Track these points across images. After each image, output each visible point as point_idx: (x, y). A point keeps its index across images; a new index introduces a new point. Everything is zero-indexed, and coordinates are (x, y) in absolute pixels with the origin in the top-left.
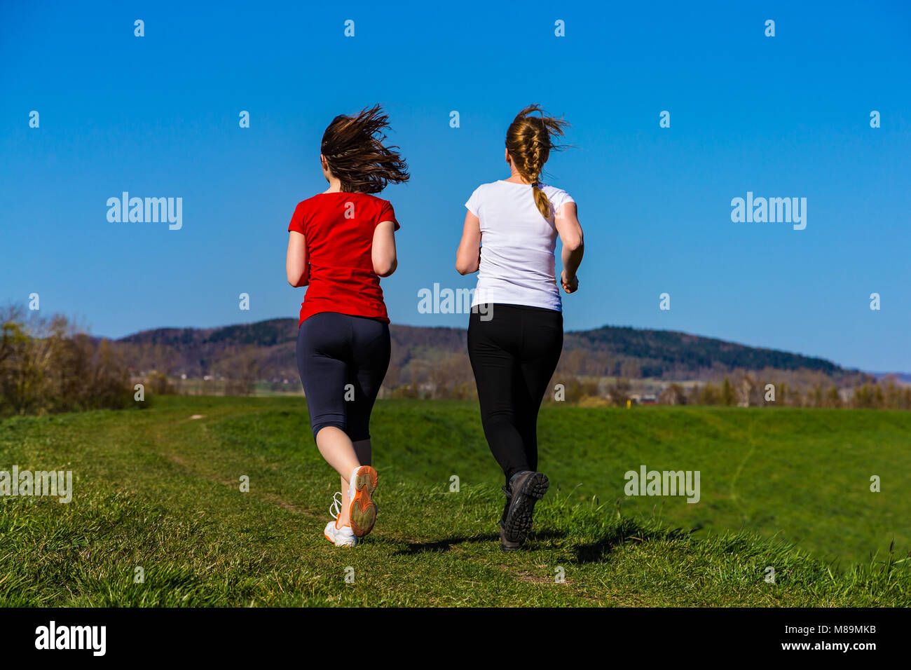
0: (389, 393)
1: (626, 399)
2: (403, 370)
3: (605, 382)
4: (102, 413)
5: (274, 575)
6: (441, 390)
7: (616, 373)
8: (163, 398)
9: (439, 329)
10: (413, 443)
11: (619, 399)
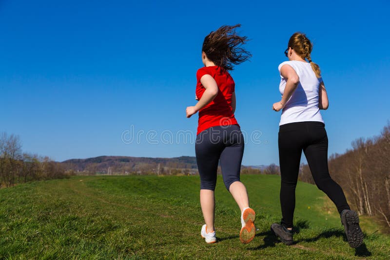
0: (130, 174)
1: (188, 174)
2: (133, 168)
3: (183, 170)
4: (57, 180)
5: (99, 217)
6: (143, 173)
7: (186, 167)
8: (73, 176)
9: (142, 158)
10: (135, 186)
11: (186, 174)
